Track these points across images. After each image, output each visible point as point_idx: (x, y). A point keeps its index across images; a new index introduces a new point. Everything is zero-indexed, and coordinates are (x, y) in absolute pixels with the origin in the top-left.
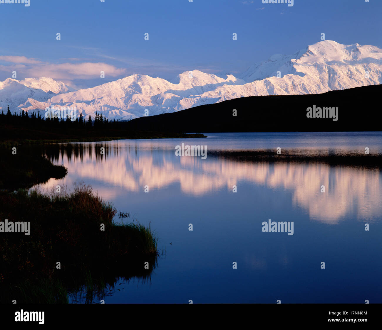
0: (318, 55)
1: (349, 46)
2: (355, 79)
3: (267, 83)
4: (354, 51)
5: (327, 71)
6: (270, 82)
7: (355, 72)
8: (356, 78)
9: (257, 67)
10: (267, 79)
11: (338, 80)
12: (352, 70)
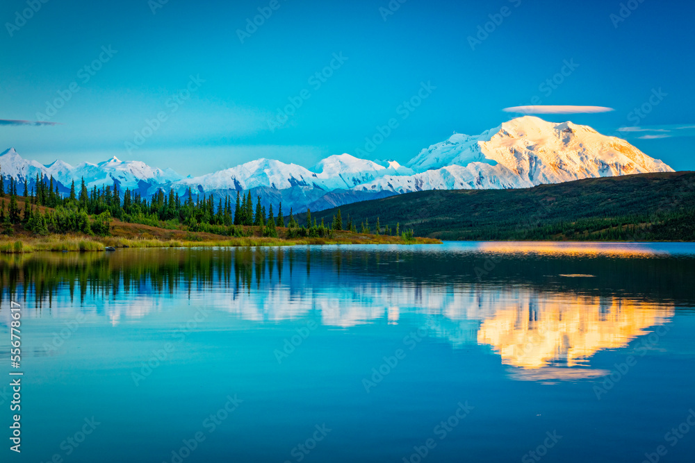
0: (516, 137)
1: (558, 124)
2: (566, 171)
3: (446, 175)
4: (564, 131)
5: (527, 158)
6: (449, 174)
7: (566, 161)
8: (568, 168)
9: (430, 152)
10: (444, 167)
11: (542, 171)
12: (562, 159)
